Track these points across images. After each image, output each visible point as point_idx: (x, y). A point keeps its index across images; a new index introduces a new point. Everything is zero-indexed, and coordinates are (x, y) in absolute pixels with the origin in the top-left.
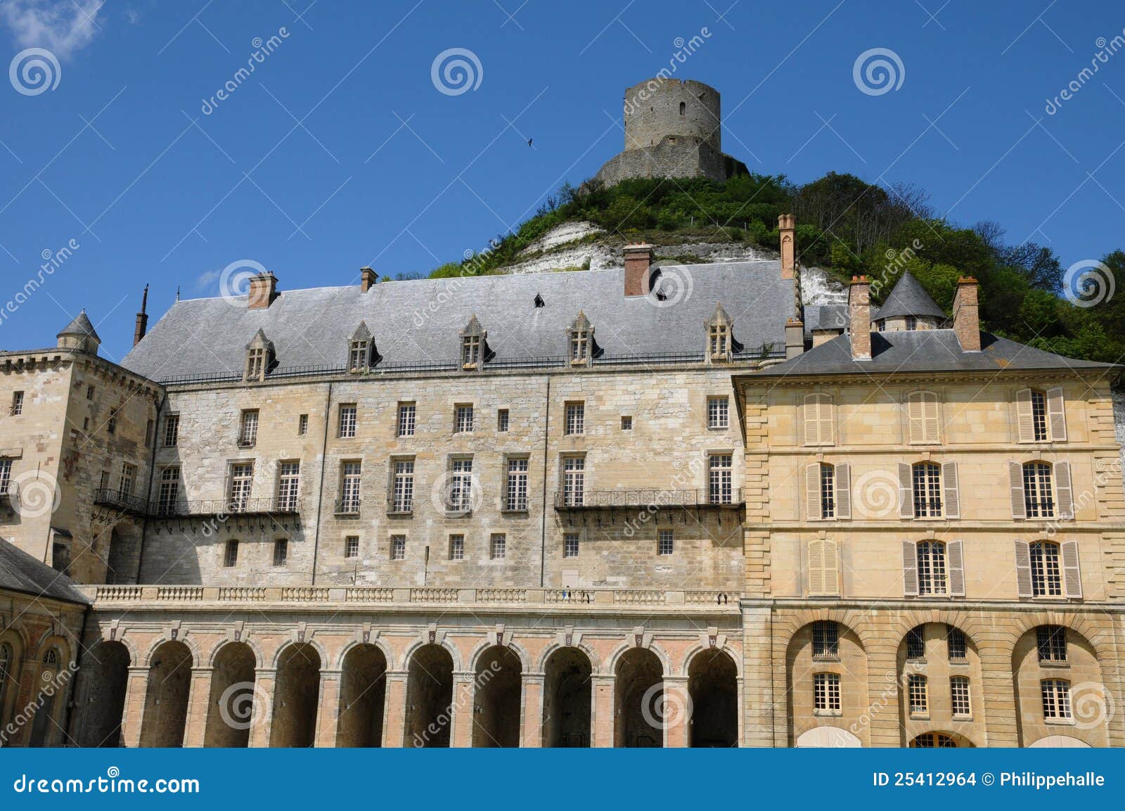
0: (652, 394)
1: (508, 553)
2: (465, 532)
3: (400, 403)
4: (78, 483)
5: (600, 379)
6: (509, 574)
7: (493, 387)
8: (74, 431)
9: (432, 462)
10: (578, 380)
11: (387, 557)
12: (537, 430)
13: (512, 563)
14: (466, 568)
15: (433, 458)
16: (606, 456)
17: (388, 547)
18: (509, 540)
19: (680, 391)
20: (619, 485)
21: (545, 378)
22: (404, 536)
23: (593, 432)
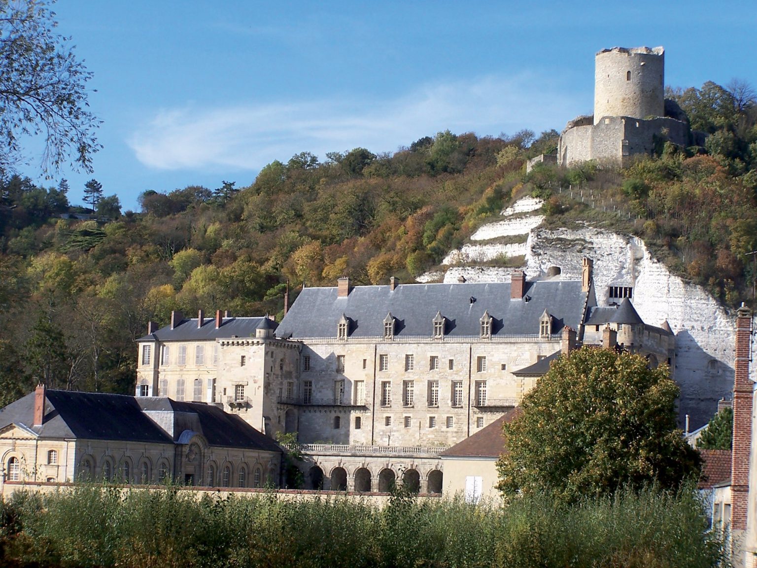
0: (514, 354)
1: (454, 425)
2: (436, 415)
3: (406, 355)
4: (271, 395)
5: (493, 346)
6: (454, 435)
7: (447, 349)
8: (267, 374)
9: (421, 383)
10: (482, 346)
11: (404, 426)
12: (467, 369)
13: (455, 430)
14: (437, 432)
15: (421, 381)
16: (495, 382)
17: (404, 422)
18: (454, 419)
19: (527, 353)
20: (500, 396)
21: (469, 344)
22: (410, 417)
23: (489, 371)
